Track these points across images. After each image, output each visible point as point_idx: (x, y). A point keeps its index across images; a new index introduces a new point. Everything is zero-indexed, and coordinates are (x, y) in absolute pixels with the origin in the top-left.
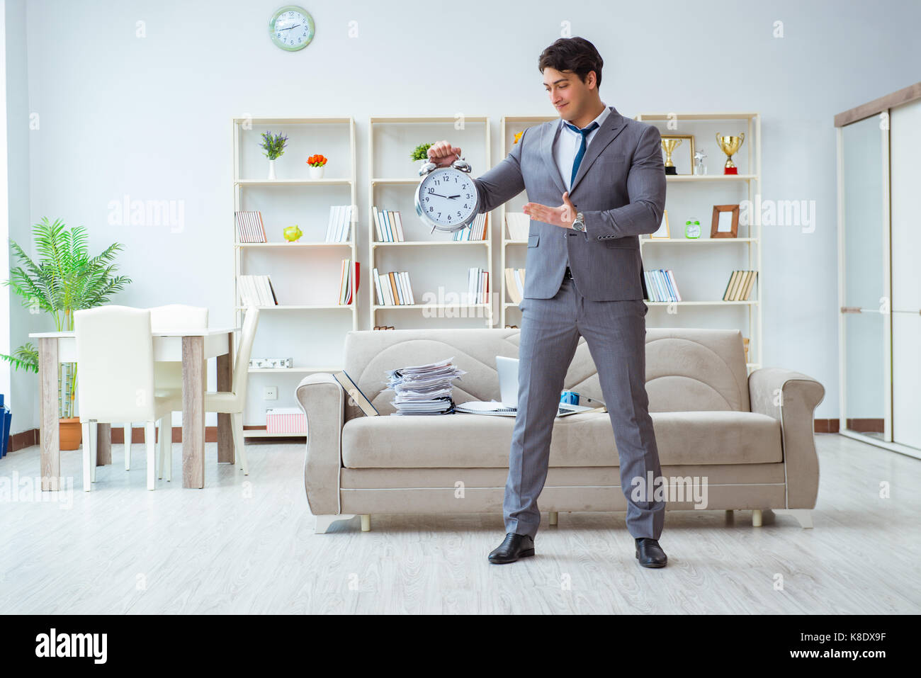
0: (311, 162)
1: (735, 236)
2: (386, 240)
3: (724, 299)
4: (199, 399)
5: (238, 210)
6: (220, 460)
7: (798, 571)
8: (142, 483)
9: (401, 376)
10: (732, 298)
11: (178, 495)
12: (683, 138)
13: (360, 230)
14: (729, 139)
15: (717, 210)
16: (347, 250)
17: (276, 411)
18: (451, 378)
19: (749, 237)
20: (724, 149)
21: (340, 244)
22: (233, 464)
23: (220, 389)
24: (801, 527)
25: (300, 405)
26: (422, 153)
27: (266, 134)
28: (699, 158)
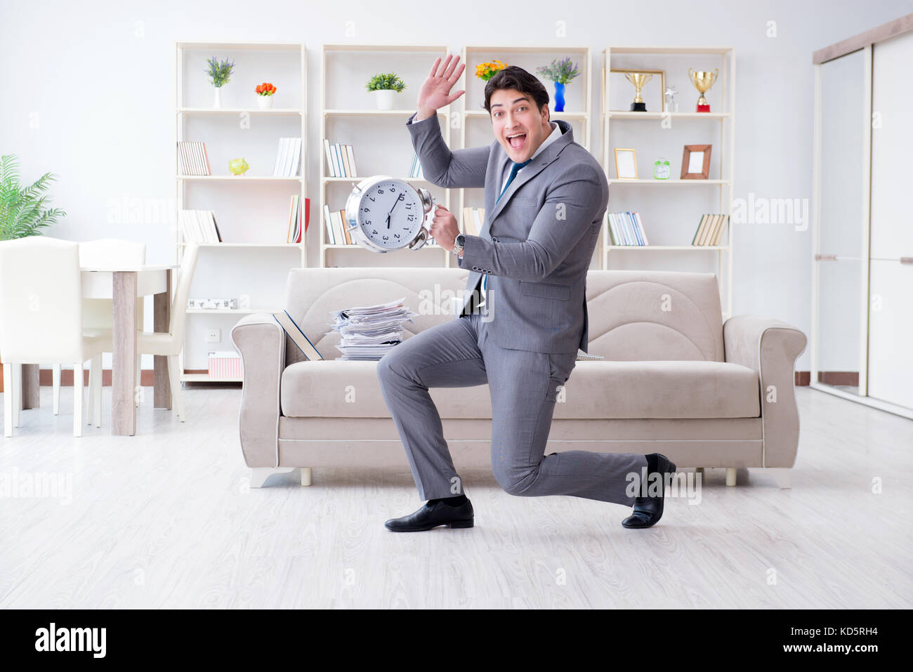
0: (259, 91)
1: (706, 178)
2: (338, 175)
3: (693, 244)
4: (131, 340)
5: (180, 140)
6: (156, 405)
7: (779, 538)
8: (68, 429)
9: (347, 317)
10: (702, 243)
11: (107, 442)
12: (655, 73)
13: (311, 165)
14: (702, 75)
15: (688, 150)
16: (296, 184)
17: (219, 354)
18: (402, 321)
19: (721, 179)
20: (697, 85)
21: (289, 178)
22: (170, 409)
23: (157, 330)
24: (778, 487)
25: (236, 346)
26: (377, 83)
27: (211, 59)
28: (670, 94)
